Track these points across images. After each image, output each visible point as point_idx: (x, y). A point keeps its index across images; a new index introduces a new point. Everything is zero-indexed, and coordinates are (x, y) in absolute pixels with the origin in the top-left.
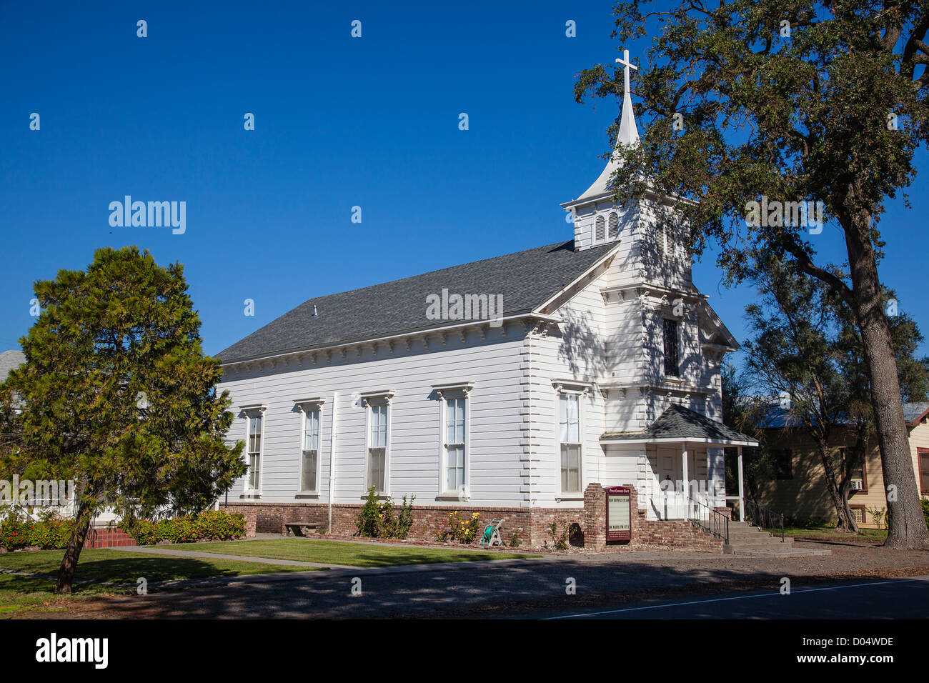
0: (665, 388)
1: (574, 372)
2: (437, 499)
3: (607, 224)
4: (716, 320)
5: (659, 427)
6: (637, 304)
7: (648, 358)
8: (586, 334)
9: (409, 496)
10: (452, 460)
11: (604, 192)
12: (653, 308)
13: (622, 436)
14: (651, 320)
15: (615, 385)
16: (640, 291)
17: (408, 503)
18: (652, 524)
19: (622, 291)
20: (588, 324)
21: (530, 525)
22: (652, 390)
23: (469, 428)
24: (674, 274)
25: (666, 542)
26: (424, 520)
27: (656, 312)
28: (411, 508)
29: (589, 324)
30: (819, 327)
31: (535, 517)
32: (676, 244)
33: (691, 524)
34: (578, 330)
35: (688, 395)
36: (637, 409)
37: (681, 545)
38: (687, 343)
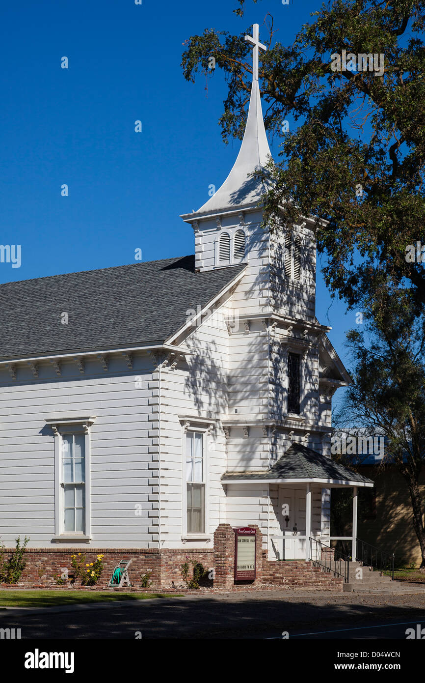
0: (288, 426)
1: (199, 407)
2: (54, 541)
3: (233, 243)
4: (331, 352)
5: (282, 467)
6: (264, 336)
7: (273, 395)
8: (210, 367)
9: (22, 539)
10: (70, 500)
11: (229, 205)
12: (279, 340)
13: (243, 476)
14: (277, 354)
15: (237, 422)
16: (268, 321)
17: (21, 546)
18: (273, 564)
19: (249, 321)
20: (212, 356)
21: (160, 566)
22: (277, 429)
23: (89, 467)
24: (298, 302)
25: (287, 581)
26: (39, 563)
27: (283, 345)
28: (23, 551)
29: (214, 355)
30: (418, 357)
31: (164, 557)
32: (302, 269)
33: (312, 564)
34: (202, 362)
35: (308, 434)
36: (260, 448)
37: (302, 584)
38: (308, 378)
